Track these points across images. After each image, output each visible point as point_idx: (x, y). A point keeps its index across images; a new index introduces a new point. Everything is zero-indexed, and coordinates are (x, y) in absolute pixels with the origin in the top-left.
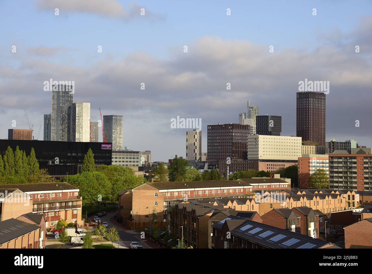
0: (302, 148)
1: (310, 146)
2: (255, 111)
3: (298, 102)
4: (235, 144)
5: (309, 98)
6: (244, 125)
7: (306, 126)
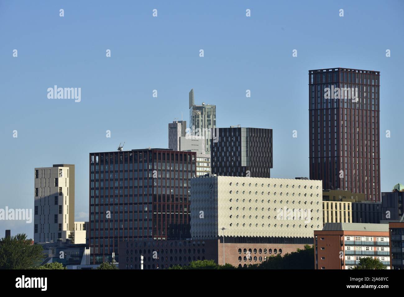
0: (323, 208)
1: (342, 203)
2: (208, 116)
3: (313, 94)
4: (160, 201)
5: (339, 82)
6: (181, 150)
7: (333, 153)
